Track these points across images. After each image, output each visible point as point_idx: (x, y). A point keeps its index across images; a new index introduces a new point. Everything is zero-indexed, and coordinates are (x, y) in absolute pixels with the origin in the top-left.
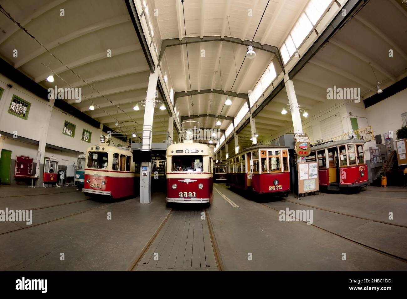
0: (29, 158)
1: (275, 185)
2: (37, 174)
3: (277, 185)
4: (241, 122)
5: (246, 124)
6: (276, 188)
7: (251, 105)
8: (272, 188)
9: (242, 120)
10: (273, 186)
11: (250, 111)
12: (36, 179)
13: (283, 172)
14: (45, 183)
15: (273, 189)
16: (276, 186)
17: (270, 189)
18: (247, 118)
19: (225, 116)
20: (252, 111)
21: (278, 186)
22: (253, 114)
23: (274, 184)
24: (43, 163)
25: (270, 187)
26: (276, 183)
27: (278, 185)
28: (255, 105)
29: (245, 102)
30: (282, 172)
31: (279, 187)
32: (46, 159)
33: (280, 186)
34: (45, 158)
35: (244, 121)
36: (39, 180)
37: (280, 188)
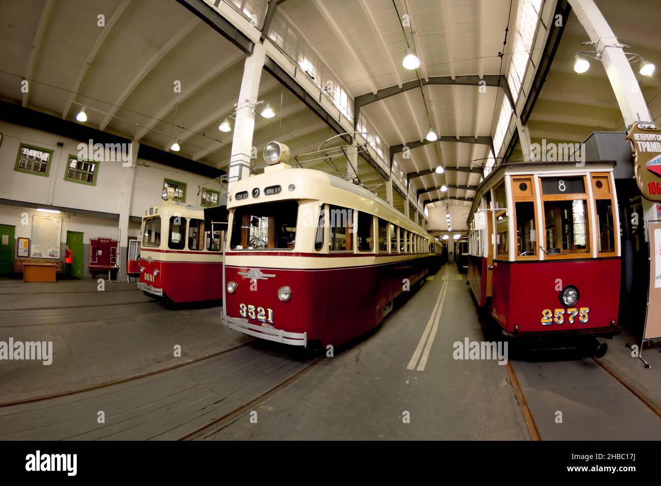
0: (110, 240)
1: (566, 307)
2: (119, 263)
3: (571, 306)
4: (504, 142)
5: (514, 143)
6: (566, 316)
7: (515, 97)
8: (553, 317)
9: (505, 136)
10: (557, 311)
11: (515, 112)
12: (117, 270)
13: (598, 259)
14: (130, 275)
15: (556, 320)
16: (569, 311)
17: (545, 321)
18: (512, 130)
19: (474, 137)
20: (519, 110)
21: (575, 310)
22: (521, 117)
23: (562, 301)
24: (126, 246)
25: (544, 312)
26: (570, 299)
27: (577, 305)
28: (522, 92)
29: (504, 95)
30: (595, 256)
31: (578, 315)
32: (130, 240)
33: (582, 310)
34: (129, 238)
35: (509, 138)
36: (119, 271)
37: (581, 318)
